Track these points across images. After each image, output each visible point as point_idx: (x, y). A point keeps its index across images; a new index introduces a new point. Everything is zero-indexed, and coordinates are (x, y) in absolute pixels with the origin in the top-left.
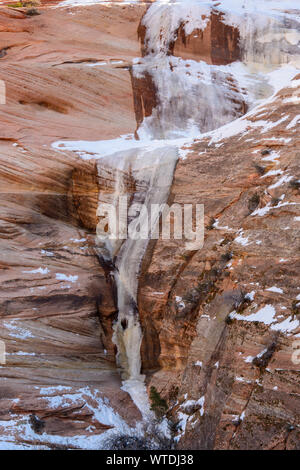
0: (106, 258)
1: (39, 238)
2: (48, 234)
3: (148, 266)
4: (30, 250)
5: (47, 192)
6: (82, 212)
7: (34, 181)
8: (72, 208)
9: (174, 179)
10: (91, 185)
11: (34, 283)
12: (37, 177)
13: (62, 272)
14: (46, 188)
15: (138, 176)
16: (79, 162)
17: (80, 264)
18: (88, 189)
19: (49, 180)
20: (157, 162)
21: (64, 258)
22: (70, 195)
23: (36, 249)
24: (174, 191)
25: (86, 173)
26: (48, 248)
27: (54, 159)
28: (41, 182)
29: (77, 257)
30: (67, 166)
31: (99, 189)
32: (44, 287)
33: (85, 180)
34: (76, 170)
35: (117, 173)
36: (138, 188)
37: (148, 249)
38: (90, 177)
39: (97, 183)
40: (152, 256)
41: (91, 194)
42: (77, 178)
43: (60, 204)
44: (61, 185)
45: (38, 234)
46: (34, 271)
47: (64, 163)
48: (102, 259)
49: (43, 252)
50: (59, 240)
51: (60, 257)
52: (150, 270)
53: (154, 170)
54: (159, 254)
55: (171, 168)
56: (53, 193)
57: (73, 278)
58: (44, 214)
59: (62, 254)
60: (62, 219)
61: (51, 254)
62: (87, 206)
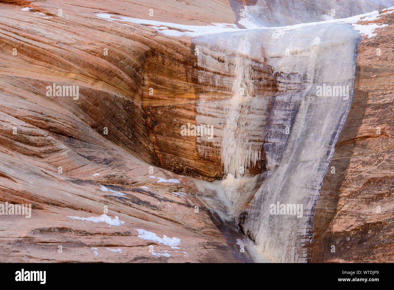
0: (222, 216)
1: (90, 166)
2: (107, 162)
3: (330, 220)
4: (79, 182)
5: (99, 87)
6: (160, 138)
7: (76, 61)
8: (141, 128)
9: (358, 68)
10: (181, 84)
11: (97, 239)
12: (75, 51)
13: (147, 228)
14: (98, 79)
16: (158, 38)
17: (178, 218)
18: (175, 91)
19: (104, 64)
20: (317, 41)
21: (147, 204)
22: (137, 102)
23: (90, 182)
24: (362, 87)
25: (174, 60)
26: (110, 182)
27: (111, 31)
28: (91, 66)
29: (169, 205)
30: (137, 44)
31: (199, 91)
32: (119, 250)
33: (171, 74)
34: (153, 52)
35: (237, 61)
36: (281, 87)
37: (323, 189)
38: (182, 68)
39: (195, 81)
40: (337, 199)
41: (180, 102)
42: (158, 68)
43: (123, 116)
44: (126, 77)
45: (88, 158)
46: (95, 219)
47: (129, 37)
49: (104, 189)
50: (130, 174)
51: (139, 202)
52: (337, 227)
53: (312, 55)
54: (353, 195)
56: (111, 92)
58: (93, 127)
59: (144, 197)
61: (120, 194)
62: (171, 125)
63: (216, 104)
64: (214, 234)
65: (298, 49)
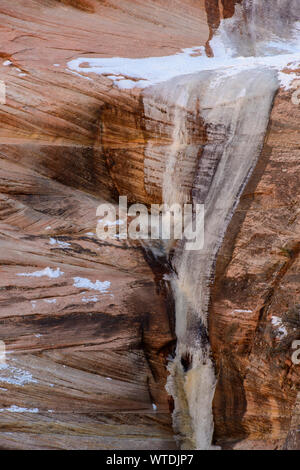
0: (156, 252)
1: (45, 218)
2: (61, 212)
3: (226, 266)
4: (31, 238)
5: (59, 143)
6: (118, 177)
7: (38, 124)
8: (100, 168)
9: (270, 122)
10: (133, 131)
11: (37, 293)
12: (39, 114)
13: (83, 275)
14: (58, 136)
15: (211, 118)
16: (114, 92)
17: (113, 262)
18: (127, 137)
19: (63, 122)
20: (243, 93)
21: (88, 251)
22: (98, 147)
23: (42, 237)
24: (270, 142)
25: (124, 111)
26: (60, 235)
27: (73, 88)
28: (51, 127)
29: (108, 250)
30: (93, 100)
31: (147, 137)
32: (54, 300)
33: (123, 123)
34: (107, 106)
35: (176, 112)
36: (210, 137)
37: (225, 238)
38: (132, 118)
39: (143, 128)
40: (233, 248)
41: (133, 145)
42: (108, 119)
43: (82, 162)
44: (84, 130)
45: (44, 212)
46: (38, 274)
47: (87, 94)
48: (151, 253)
49: (53, 241)
50: (80, 222)
51: (80, 250)
52: (230, 273)
53: (237, 106)
54: (244, 246)
55: (265, 103)
56: (70, 144)
57: (102, 286)
58: (54, 178)
59: (85, 245)
60: (84, 187)
61: (65, 245)
62: (125, 165)
63: (160, 149)
64: (144, 271)
65: (226, 101)
